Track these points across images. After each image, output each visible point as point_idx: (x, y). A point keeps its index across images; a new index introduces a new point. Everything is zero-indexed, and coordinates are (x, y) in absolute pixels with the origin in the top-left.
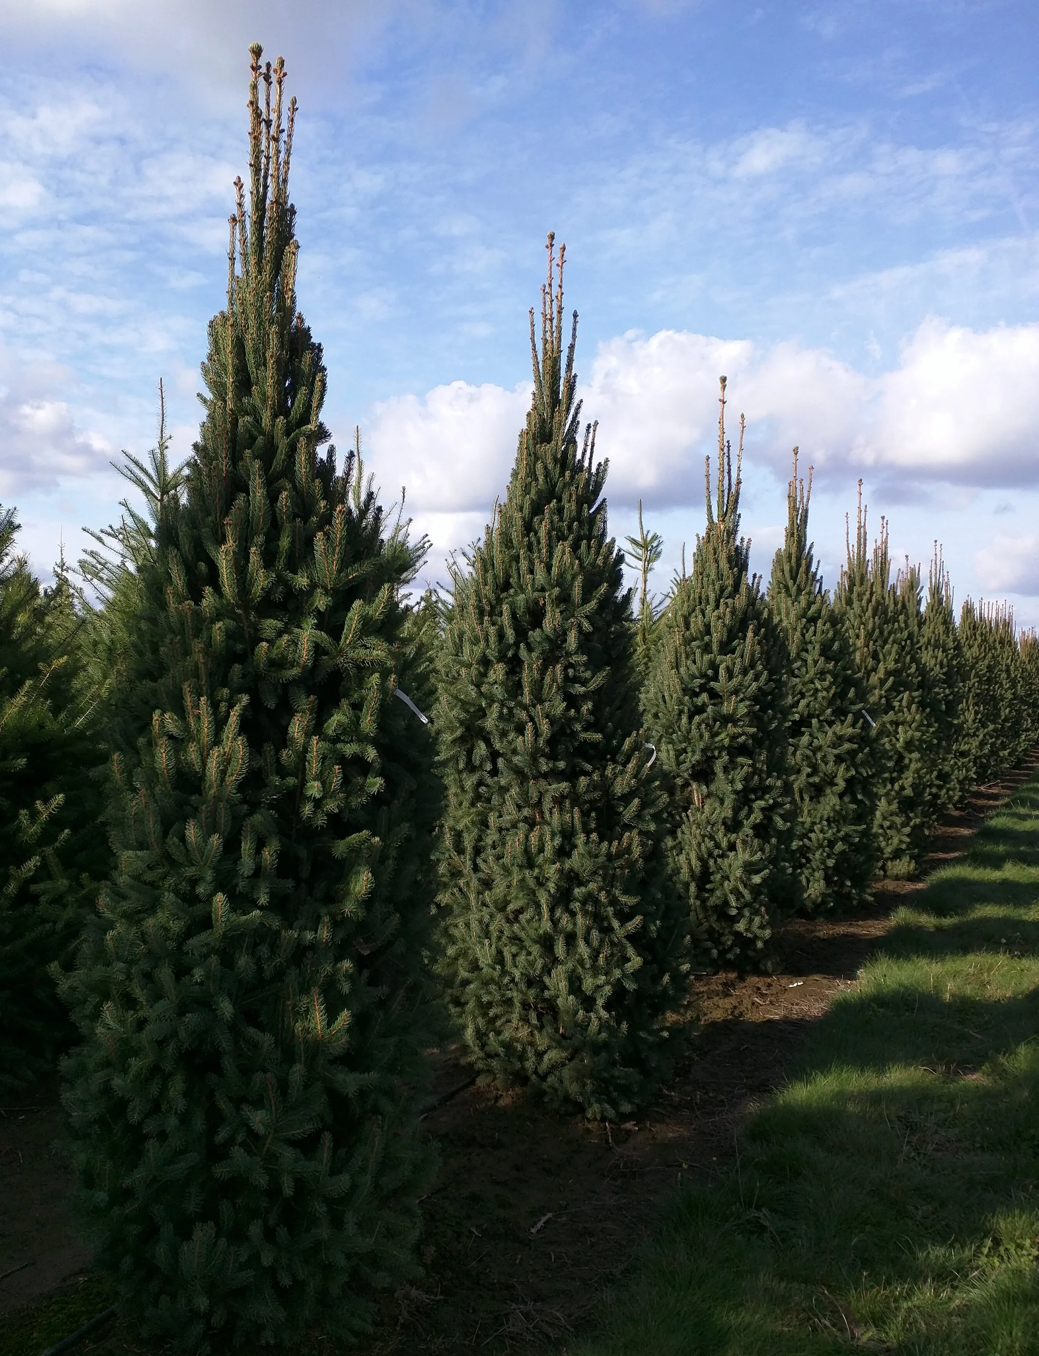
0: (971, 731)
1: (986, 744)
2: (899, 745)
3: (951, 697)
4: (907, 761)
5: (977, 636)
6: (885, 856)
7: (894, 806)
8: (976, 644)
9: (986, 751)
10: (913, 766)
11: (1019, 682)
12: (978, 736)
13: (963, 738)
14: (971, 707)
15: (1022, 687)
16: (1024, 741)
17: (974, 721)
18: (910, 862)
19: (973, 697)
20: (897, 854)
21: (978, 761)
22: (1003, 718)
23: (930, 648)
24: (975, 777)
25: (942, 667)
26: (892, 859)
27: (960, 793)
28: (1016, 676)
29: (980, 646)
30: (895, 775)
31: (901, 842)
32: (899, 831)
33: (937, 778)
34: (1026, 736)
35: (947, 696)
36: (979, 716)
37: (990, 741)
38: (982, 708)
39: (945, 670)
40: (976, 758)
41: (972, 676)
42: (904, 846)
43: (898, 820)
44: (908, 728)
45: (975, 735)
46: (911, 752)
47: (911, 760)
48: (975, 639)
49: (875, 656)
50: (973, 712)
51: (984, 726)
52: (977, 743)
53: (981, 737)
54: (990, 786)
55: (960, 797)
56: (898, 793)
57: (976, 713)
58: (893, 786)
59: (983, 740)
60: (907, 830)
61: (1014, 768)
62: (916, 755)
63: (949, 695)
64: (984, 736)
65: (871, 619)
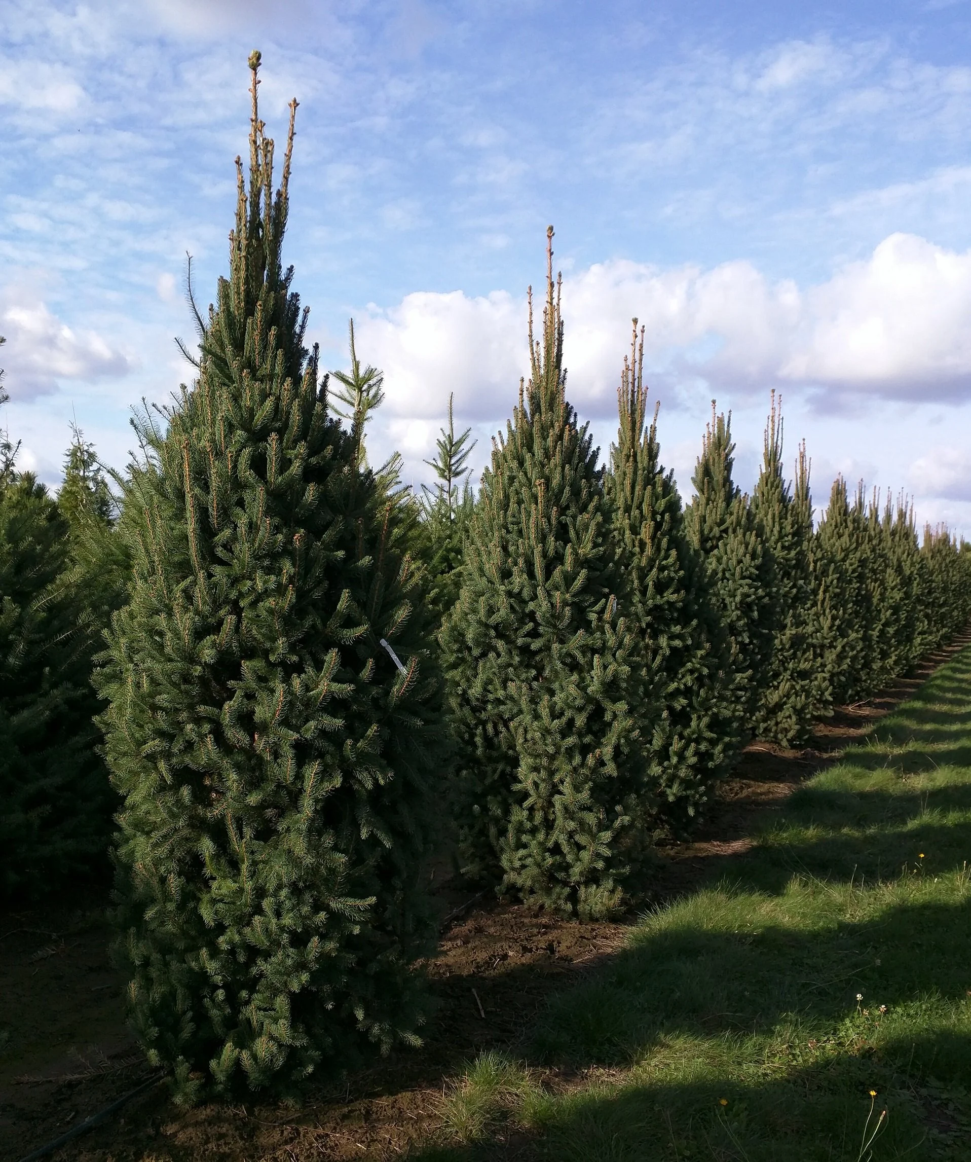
0: (827, 642)
1: (846, 657)
2: (594, 688)
3: (766, 600)
4: (608, 717)
5: (849, 524)
6: (573, 879)
7: (585, 796)
8: (847, 532)
9: (845, 667)
10: (617, 726)
11: (915, 579)
12: (835, 648)
13: (804, 653)
14: (828, 611)
15: (918, 584)
16: (920, 644)
17: (830, 628)
18: (612, 892)
19: (831, 599)
20: (593, 878)
21: (835, 679)
22: (883, 621)
23: (740, 532)
24: (831, 699)
25: (754, 557)
26: (587, 884)
27: (797, 727)
28: (912, 572)
29: (851, 535)
30: (588, 739)
31: (598, 855)
32: (594, 837)
33: (710, 727)
34: (922, 639)
35: (760, 598)
36: (837, 622)
37: (851, 654)
38: (841, 612)
39: (758, 561)
40: (833, 675)
41: (830, 572)
42: (600, 865)
43: (591, 818)
44: (610, 658)
45: (832, 646)
46: (615, 701)
47: (615, 716)
48: (846, 527)
49: (562, 533)
50: (829, 617)
51: (844, 635)
52: (834, 656)
53: (839, 648)
54: (860, 706)
55: (798, 731)
56: (594, 770)
57: (834, 618)
58: (584, 758)
59: (841, 652)
60: (607, 836)
61: (906, 676)
62: (622, 706)
63: (764, 597)
64: (843, 647)
65: (559, 469)
